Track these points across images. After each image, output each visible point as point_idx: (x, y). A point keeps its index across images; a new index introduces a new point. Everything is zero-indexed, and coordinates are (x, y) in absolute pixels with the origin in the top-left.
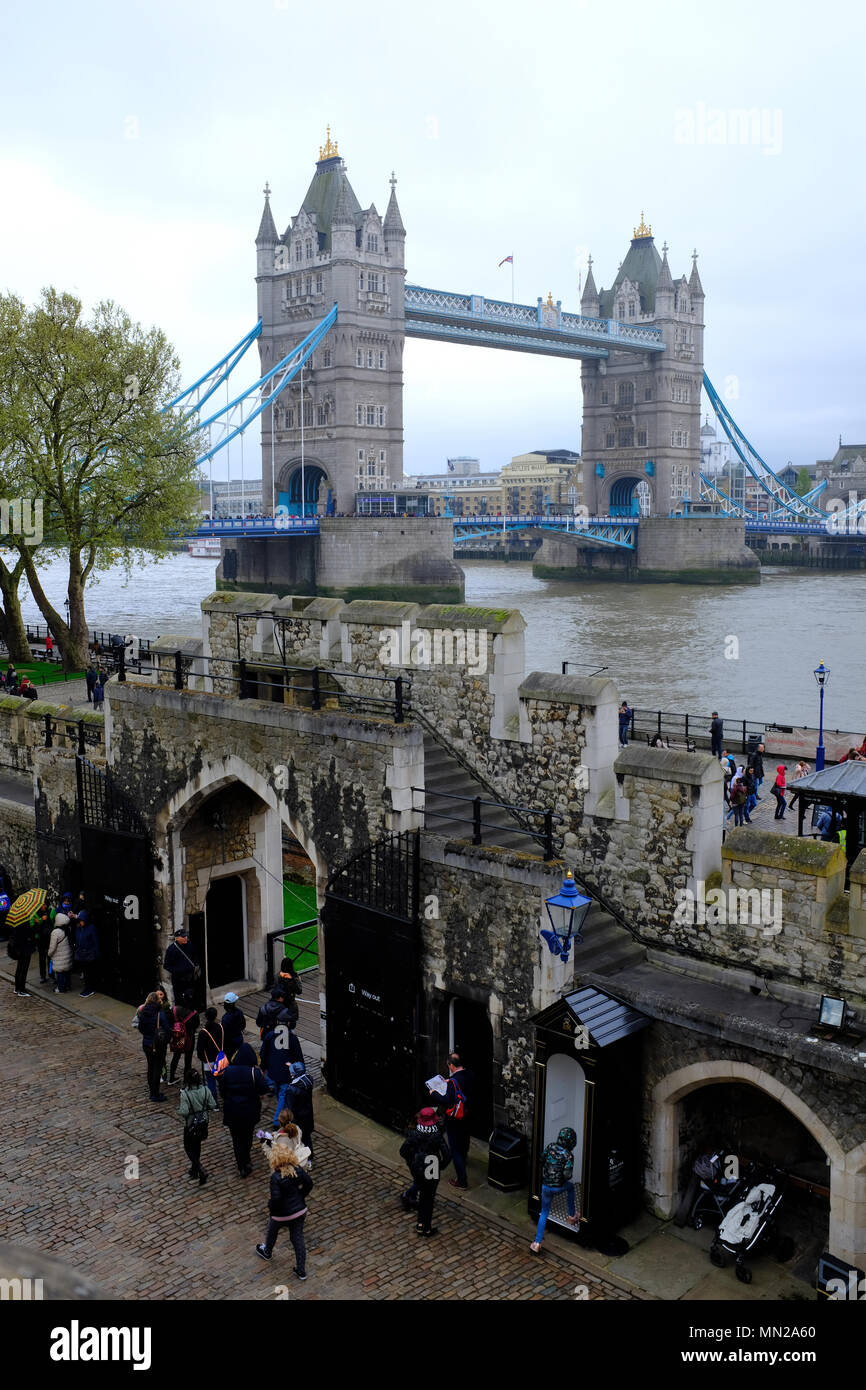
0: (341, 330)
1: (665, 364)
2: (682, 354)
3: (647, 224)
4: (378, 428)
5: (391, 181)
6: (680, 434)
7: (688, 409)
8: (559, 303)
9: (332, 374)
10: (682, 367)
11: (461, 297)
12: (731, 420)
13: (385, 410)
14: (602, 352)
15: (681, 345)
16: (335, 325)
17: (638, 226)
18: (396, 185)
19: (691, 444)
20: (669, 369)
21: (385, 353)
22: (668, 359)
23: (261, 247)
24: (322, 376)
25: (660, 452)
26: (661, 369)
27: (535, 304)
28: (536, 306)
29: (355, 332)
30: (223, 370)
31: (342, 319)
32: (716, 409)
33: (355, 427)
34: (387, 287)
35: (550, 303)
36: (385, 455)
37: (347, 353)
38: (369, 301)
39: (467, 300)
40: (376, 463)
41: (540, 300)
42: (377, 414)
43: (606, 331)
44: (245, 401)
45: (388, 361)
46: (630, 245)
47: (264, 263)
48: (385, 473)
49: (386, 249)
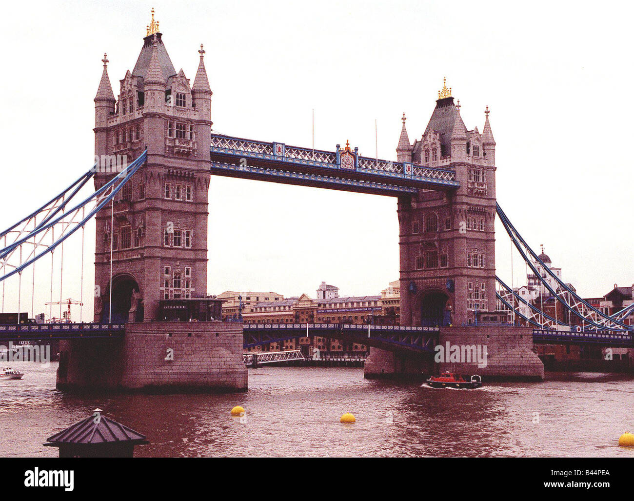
0: (150, 170)
1: (459, 199)
2: (475, 191)
3: (448, 87)
4: (184, 249)
5: (199, 52)
6: (475, 256)
7: (483, 237)
8: (356, 149)
9: (145, 205)
10: (475, 201)
11: (265, 144)
12: (526, 246)
13: (191, 234)
14: (413, 190)
15: (473, 183)
16: (146, 165)
17: (441, 88)
18: (204, 54)
19: (487, 265)
20: (463, 203)
21: (192, 188)
22: (462, 195)
23: (98, 104)
24: (138, 207)
25: (458, 272)
26: (456, 203)
27: (334, 150)
28: (335, 152)
29: (163, 171)
30: (60, 202)
31: (151, 160)
32: (511, 236)
33: (162, 248)
34: (194, 136)
35: (348, 150)
36: (190, 271)
37: (156, 188)
38: (176, 146)
39: (271, 146)
40: (182, 277)
41: (338, 146)
42: (183, 238)
43: (402, 172)
44: (56, 226)
45: (195, 194)
46: (435, 104)
47: (100, 117)
48: (190, 286)
49: (194, 105)
